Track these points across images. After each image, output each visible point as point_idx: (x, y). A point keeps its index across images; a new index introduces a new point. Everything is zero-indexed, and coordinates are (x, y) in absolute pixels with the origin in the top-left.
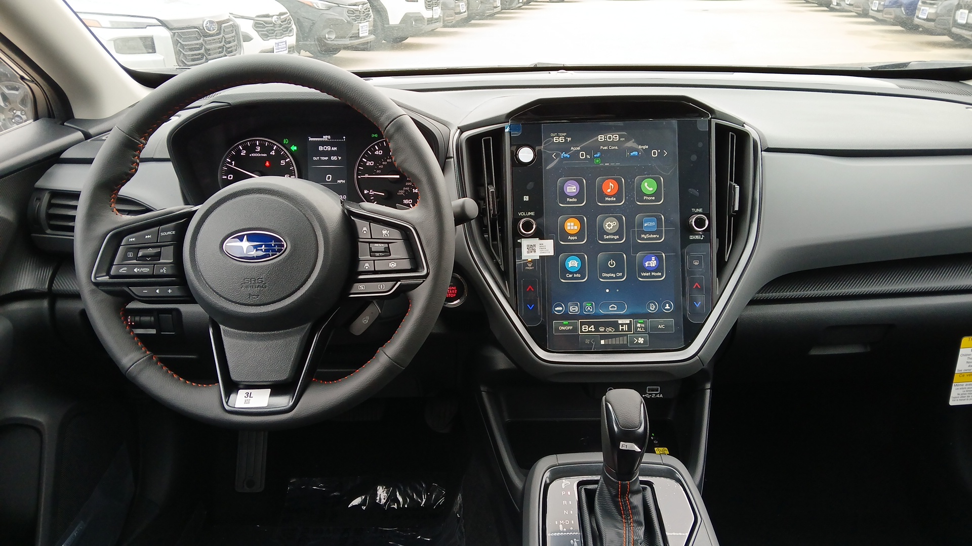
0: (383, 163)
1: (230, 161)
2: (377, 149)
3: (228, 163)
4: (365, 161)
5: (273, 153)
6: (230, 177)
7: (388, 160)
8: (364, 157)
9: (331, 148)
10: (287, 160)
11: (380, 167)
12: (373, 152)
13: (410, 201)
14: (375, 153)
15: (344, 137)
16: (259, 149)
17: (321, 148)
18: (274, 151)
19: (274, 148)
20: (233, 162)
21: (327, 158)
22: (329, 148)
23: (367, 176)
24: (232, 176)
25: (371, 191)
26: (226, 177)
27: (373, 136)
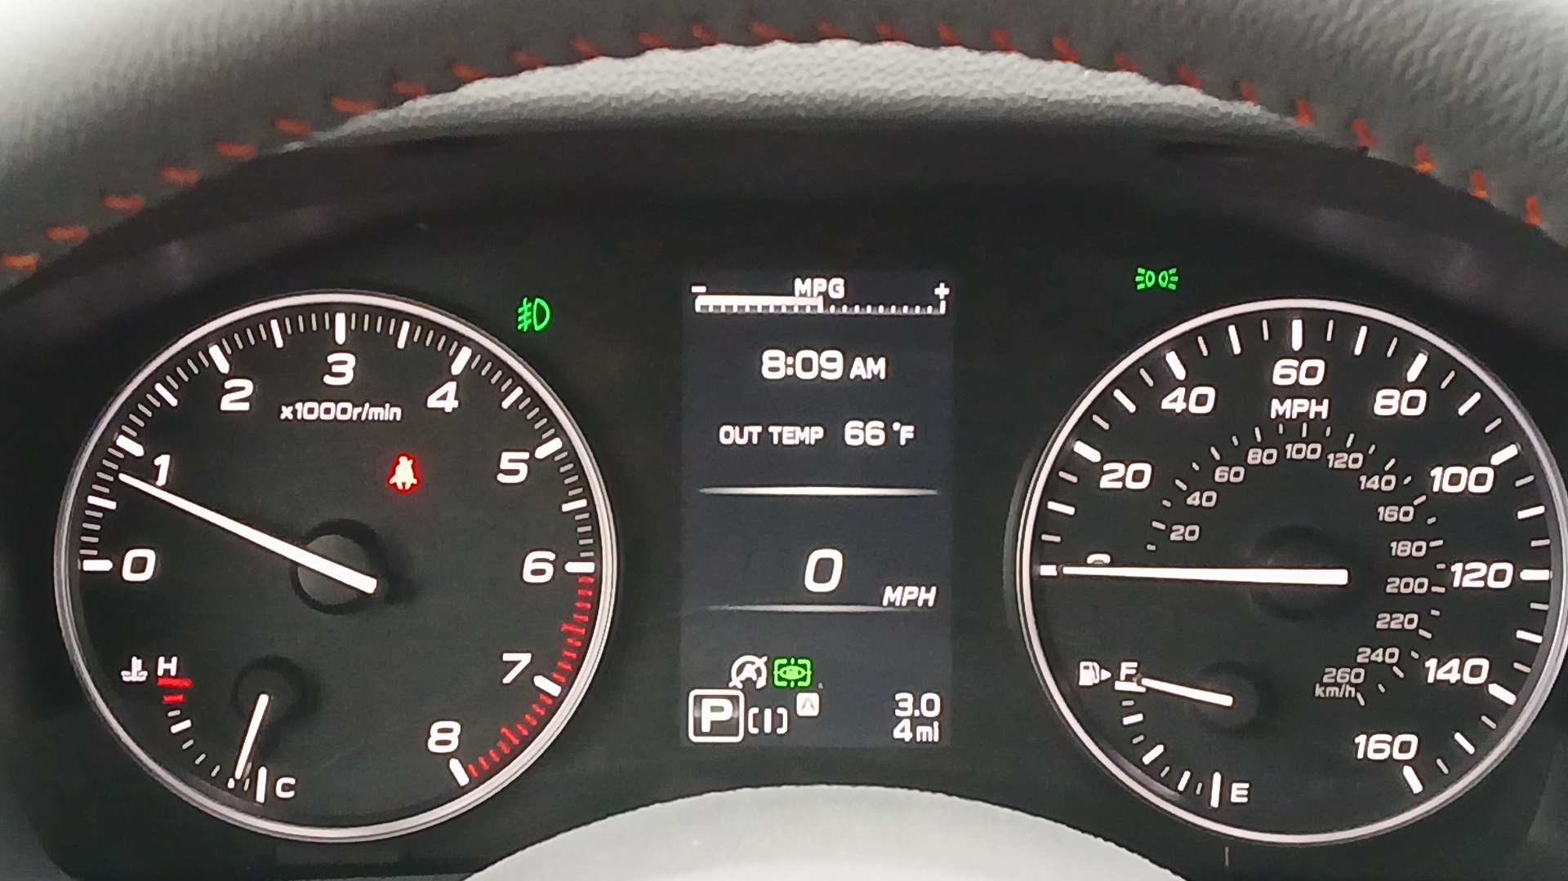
0: (1221, 475)
1: (137, 450)
2: (1180, 372)
3: (129, 463)
4: (1093, 455)
5: (445, 399)
6: (139, 565)
7: (1255, 456)
8: (1084, 430)
9: (848, 366)
10: (542, 452)
11: (1194, 500)
12: (1148, 398)
13: (1405, 747)
14: (1166, 404)
15: (942, 291)
16: (344, 368)
17: (774, 364)
18: (451, 387)
19: (457, 368)
20: (163, 461)
21: (814, 434)
22: (829, 365)
23: (1098, 566)
24: (150, 555)
25: (1127, 668)
26: (105, 565)
27: (1145, 279)
